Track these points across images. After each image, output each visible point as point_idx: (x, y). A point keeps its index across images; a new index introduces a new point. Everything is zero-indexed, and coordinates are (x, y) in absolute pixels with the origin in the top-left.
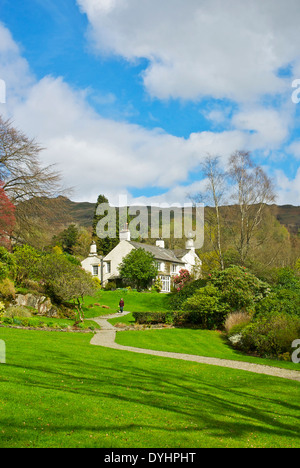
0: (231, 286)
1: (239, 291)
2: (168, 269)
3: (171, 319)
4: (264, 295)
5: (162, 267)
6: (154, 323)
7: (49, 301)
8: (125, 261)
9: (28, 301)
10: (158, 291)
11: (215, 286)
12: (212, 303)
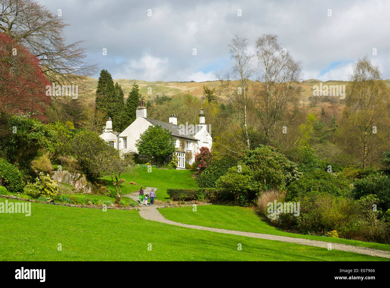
0: (264, 165)
1: (271, 170)
2: (183, 146)
3: (203, 196)
4: (293, 175)
5: (178, 144)
6: (187, 200)
7: (84, 178)
8: (142, 137)
9: (64, 178)
10: (175, 167)
11: (247, 164)
12: (246, 181)
